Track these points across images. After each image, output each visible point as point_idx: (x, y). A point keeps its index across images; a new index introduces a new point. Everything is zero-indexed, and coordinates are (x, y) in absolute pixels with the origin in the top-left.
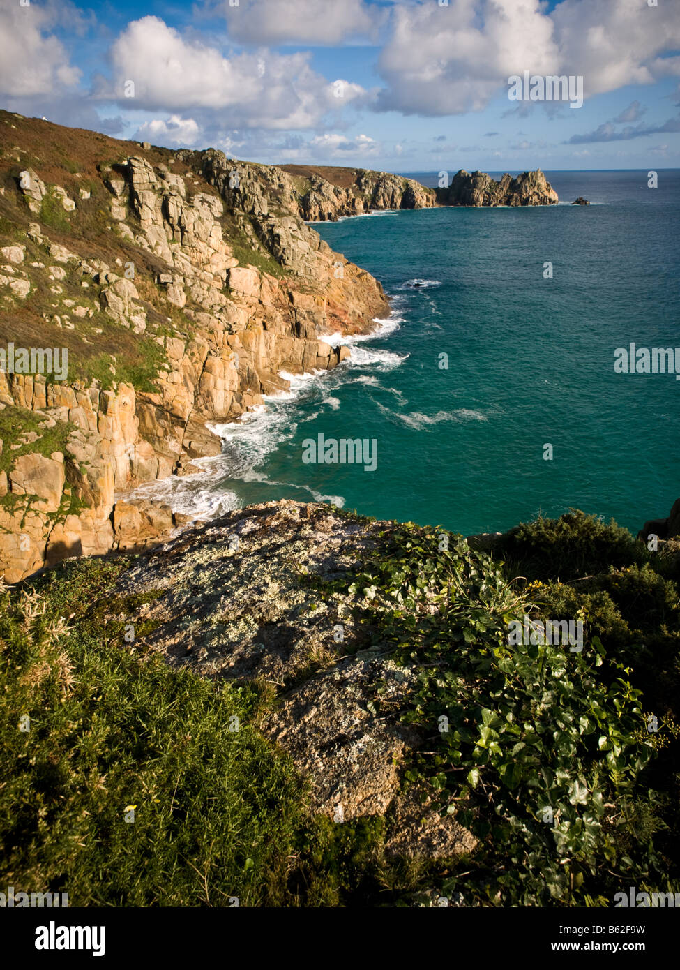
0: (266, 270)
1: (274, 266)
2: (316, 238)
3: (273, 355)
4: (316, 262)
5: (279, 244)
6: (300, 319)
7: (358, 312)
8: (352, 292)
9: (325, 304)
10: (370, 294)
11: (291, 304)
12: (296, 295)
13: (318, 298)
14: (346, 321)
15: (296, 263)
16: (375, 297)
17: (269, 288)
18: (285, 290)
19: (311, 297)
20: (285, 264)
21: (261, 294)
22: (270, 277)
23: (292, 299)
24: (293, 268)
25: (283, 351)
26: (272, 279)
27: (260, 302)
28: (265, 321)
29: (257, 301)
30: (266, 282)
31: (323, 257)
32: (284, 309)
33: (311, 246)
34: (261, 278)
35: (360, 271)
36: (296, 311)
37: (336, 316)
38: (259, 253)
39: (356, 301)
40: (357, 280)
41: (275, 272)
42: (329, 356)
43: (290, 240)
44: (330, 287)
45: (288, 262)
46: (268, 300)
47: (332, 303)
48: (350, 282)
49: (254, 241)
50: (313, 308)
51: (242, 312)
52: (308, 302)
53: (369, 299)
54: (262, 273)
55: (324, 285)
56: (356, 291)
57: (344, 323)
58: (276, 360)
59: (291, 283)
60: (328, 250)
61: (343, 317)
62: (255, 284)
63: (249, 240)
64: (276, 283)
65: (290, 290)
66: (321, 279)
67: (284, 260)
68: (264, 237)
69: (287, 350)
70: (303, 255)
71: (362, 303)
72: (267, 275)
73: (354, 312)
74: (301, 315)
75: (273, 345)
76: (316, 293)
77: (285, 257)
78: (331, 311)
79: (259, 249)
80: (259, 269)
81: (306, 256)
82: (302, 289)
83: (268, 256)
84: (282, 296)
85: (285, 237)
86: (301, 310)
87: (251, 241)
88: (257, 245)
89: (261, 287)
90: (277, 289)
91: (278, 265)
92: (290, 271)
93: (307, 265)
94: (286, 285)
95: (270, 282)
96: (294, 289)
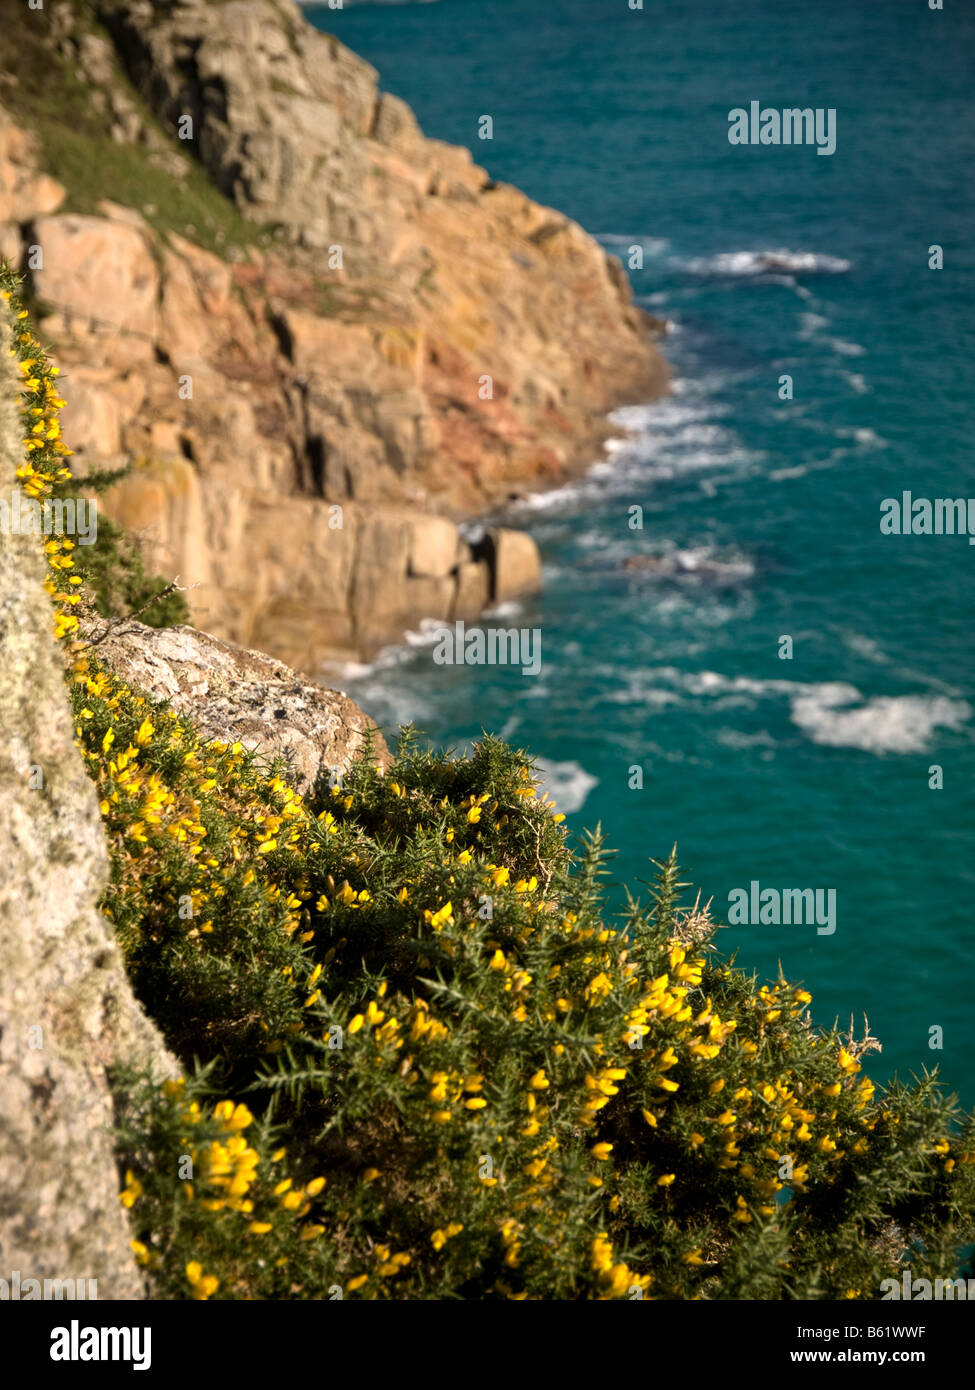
0: (179, 223)
1: (210, 208)
2: (363, 85)
3: (235, 574)
4: (370, 187)
5: (223, 117)
6: (325, 424)
7: (547, 386)
8: (517, 307)
9: (419, 360)
10: (588, 311)
11: (283, 364)
12: (302, 326)
13: (391, 337)
14: (502, 427)
15: (294, 194)
16: (604, 321)
17: (191, 299)
18: (258, 306)
19: (364, 333)
20: (251, 199)
21: (166, 326)
22: (194, 252)
23: (286, 343)
24: (284, 215)
25: (273, 556)
26: (204, 260)
27: (162, 357)
28: (192, 434)
29: (145, 352)
30: (180, 275)
31: (394, 163)
32: (259, 383)
33: (346, 123)
34: (158, 259)
35: (542, 215)
36: (304, 391)
37: (461, 407)
38: (144, 154)
39: (532, 343)
40: (533, 253)
41: (211, 234)
42: (455, 573)
43: (267, 99)
44: (433, 290)
45: (266, 192)
46: (193, 346)
47: (445, 356)
48: (507, 264)
49: (122, 104)
50: (371, 374)
51: (99, 401)
52: (352, 353)
53: (586, 331)
54: (165, 240)
55: (410, 279)
56: (530, 300)
57: (494, 436)
58: (248, 594)
59: (280, 279)
60: (411, 138)
61: (492, 410)
62: (139, 283)
63: (97, 99)
64: (222, 279)
65: (278, 306)
66: (395, 257)
67: (247, 185)
68: (159, 89)
69: (289, 553)
70: (320, 160)
71: (554, 349)
72: (181, 245)
73: (530, 387)
74: (327, 406)
75: (235, 533)
76: (383, 317)
77: (250, 170)
78: (443, 385)
79: (142, 137)
80: (147, 218)
81: (333, 163)
82: (325, 302)
83: (180, 165)
84: (247, 332)
85: (246, 87)
86: (329, 388)
87: (109, 105)
88: (135, 122)
89: (161, 296)
90: (223, 300)
91: (222, 203)
92: (273, 227)
93: (339, 199)
94: (259, 284)
95: (196, 275)
96: (293, 302)
